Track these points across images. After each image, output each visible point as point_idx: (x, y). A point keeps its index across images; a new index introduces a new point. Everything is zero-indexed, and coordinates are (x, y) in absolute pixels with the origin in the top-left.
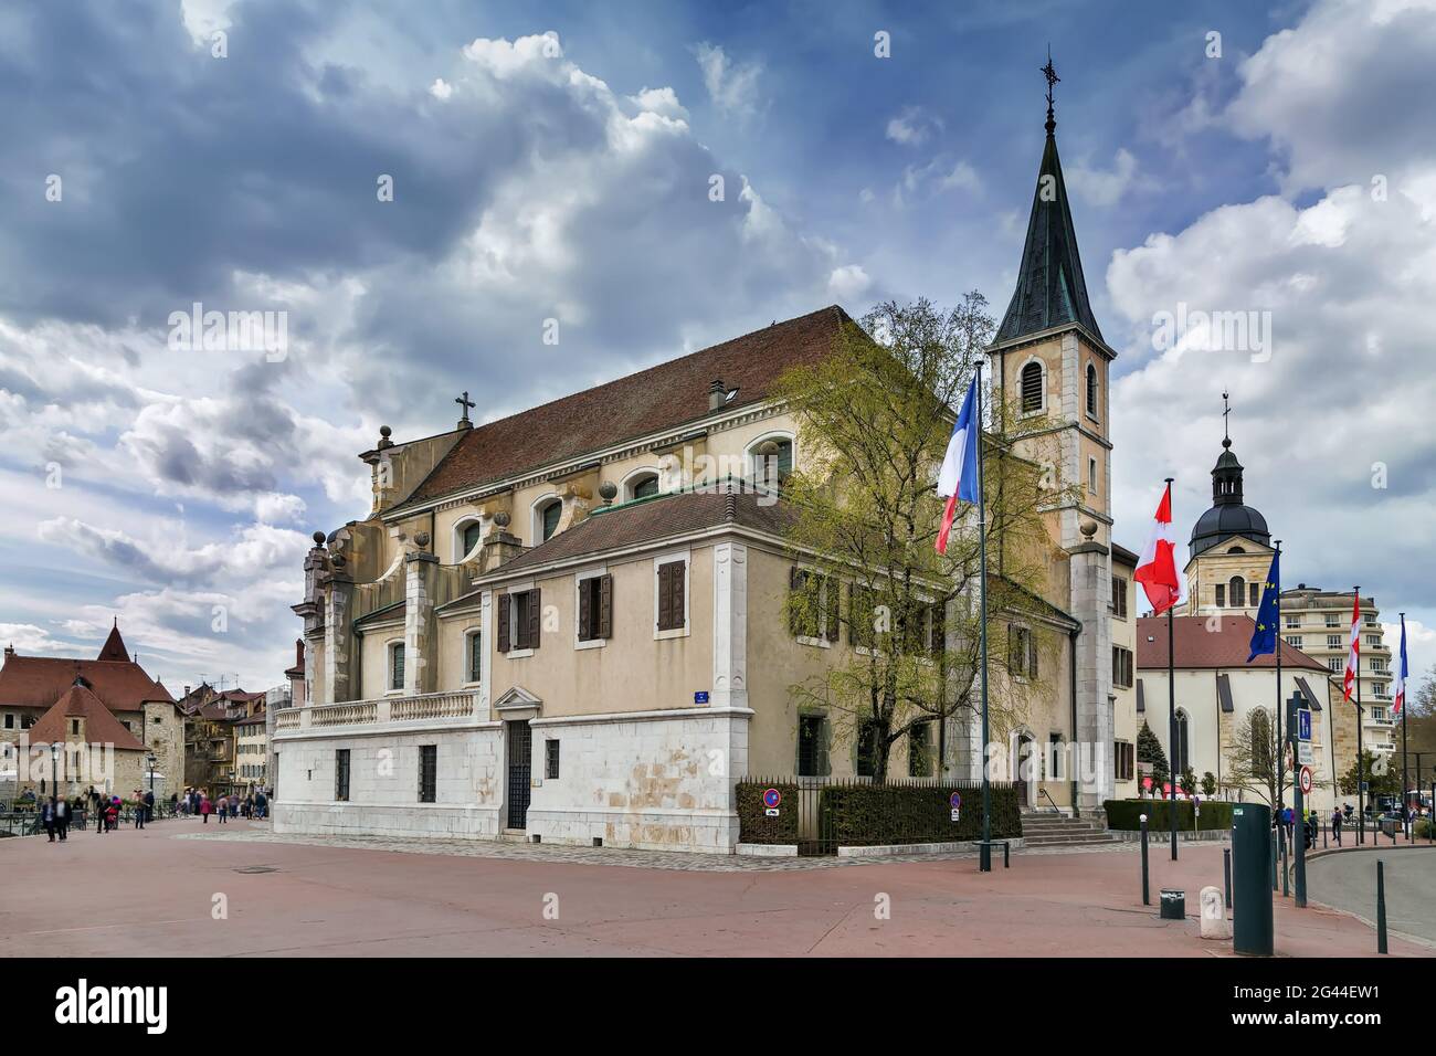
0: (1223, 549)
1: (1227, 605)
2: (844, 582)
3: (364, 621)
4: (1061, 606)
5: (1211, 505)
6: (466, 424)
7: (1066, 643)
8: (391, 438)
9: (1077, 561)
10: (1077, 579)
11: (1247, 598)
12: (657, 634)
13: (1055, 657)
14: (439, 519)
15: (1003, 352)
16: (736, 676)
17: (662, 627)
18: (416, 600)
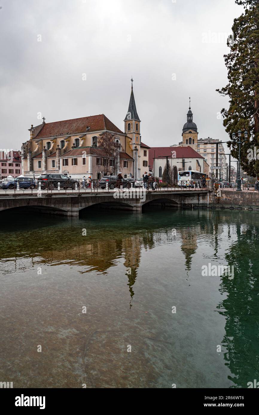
0: (188, 132)
1: (188, 144)
2: (102, 159)
3: (33, 158)
4: (132, 157)
5: (186, 122)
6: (44, 123)
7: (133, 162)
8: (33, 127)
9: (134, 151)
10: (134, 154)
11: (192, 142)
12: (82, 165)
13: (131, 165)
14: (43, 141)
15: (126, 121)
16: (91, 170)
17: (83, 164)
18: (44, 156)
